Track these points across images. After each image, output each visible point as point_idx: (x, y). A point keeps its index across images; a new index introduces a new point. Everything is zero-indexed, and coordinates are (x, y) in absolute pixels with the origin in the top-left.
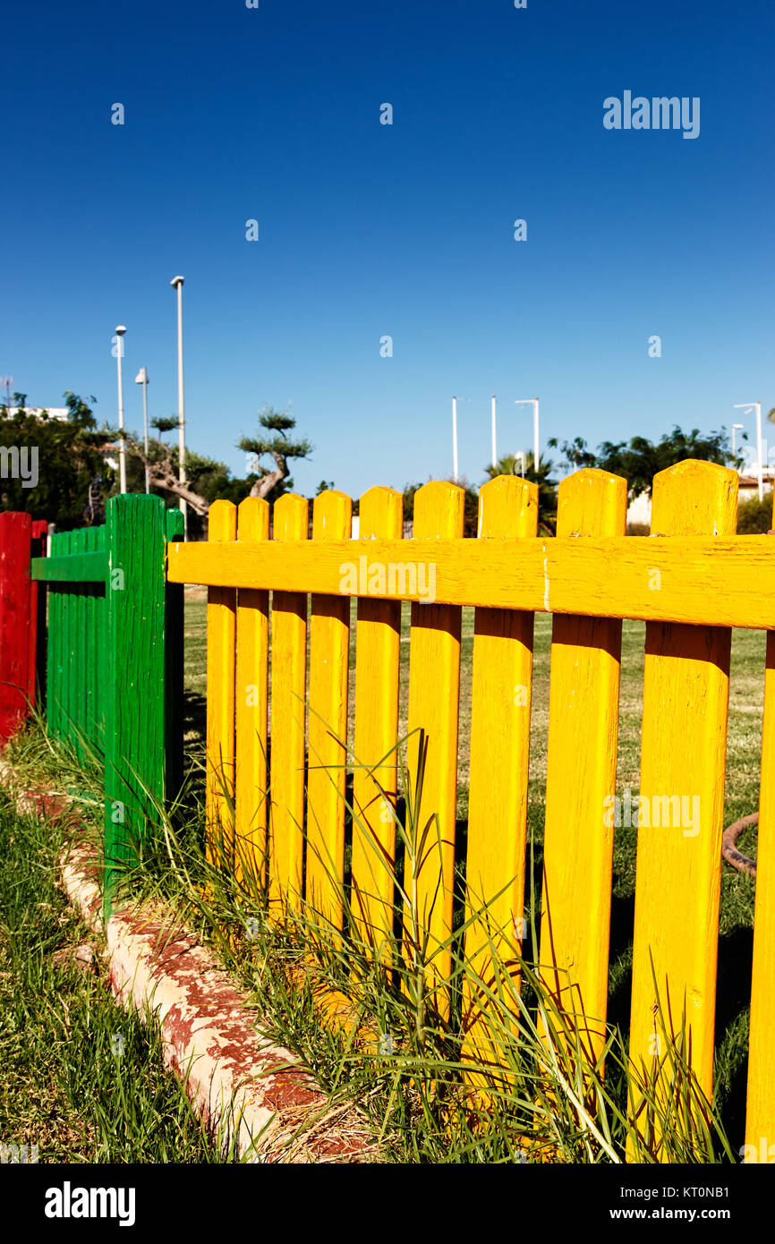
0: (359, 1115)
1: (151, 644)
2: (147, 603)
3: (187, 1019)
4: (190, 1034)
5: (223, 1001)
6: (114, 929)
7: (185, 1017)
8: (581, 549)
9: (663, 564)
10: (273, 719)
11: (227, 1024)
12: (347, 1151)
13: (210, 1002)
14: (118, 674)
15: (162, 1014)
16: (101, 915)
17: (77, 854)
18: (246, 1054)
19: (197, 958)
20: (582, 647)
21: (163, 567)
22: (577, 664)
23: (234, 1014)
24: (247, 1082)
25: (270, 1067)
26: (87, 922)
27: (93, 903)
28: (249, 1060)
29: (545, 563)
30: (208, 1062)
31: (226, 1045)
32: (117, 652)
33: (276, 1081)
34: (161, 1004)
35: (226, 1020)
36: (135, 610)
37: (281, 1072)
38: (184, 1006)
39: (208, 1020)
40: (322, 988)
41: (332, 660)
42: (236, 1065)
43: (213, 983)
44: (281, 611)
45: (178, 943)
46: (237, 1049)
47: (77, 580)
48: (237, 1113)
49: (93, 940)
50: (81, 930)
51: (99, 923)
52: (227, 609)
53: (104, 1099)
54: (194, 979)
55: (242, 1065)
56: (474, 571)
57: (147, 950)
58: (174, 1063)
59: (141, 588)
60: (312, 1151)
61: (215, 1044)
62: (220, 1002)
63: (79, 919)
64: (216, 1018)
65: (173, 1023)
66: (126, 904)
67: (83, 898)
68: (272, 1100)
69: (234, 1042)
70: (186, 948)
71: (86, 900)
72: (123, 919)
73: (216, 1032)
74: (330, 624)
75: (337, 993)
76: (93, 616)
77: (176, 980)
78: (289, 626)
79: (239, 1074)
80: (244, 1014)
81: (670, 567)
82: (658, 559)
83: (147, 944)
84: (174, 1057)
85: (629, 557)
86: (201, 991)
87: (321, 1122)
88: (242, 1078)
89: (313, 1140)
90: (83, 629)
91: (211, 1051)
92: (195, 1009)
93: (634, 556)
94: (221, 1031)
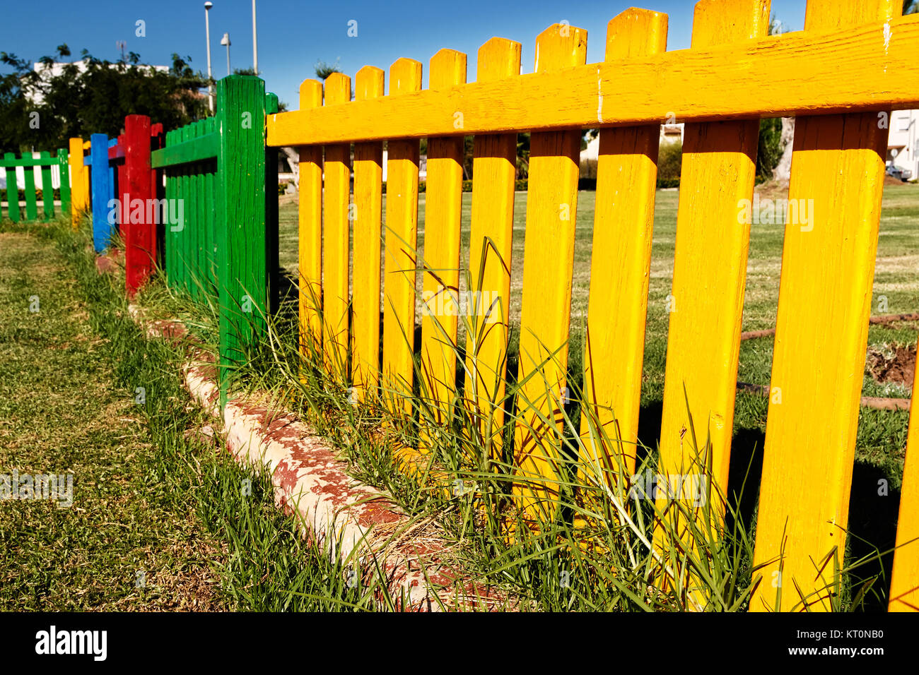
0: (437, 527)
1: (255, 196)
2: (251, 163)
3: (293, 469)
4: (296, 479)
5: (320, 457)
6: (229, 413)
7: (291, 468)
8: (633, 66)
9: (708, 68)
10: (355, 246)
11: (325, 471)
12: (428, 552)
13: (309, 458)
14: (228, 219)
15: (272, 467)
16: (219, 404)
17: (195, 365)
18: (342, 490)
19: (296, 429)
20: (626, 155)
21: (263, 134)
22: (621, 169)
23: (329, 465)
24: (344, 509)
25: (361, 498)
26: (207, 411)
27: (212, 396)
28: (345, 494)
29: (599, 83)
30: (312, 497)
31: (325, 485)
32: (228, 200)
33: (367, 508)
34: (271, 461)
35: (324, 469)
36: (242, 168)
37: (371, 501)
38: (290, 461)
39: (310, 469)
40: (397, 445)
41: (405, 193)
42: (334, 498)
43: (310, 445)
44: (362, 160)
45: (281, 419)
46: (334, 487)
47: (190, 160)
48: (338, 531)
49: (213, 423)
50: (203, 415)
51: (217, 410)
52: (316, 165)
53: (233, 523)
54: (296, 443)
55: (339, 498)
56: (535, 99)
57: (258, 425)
58: (283, 502)
59: (246, 150)
60: (401, 552)
61: (317, 485)
62: (317, 458)
63: (200, 408)
64: (316, 468)
65: (281, 473)
66: (238, 395)
67: (203, 394)
68: (365, 520)
69: (331, 483)
70: (287, 423)
71: (206, 394)
72: (237, 405)
73: (317, 477)
74: (404, 165)
75: (409, 449)
76: (203, 190)
77: (281, 443)
78: (368, 171)
79: (338, 503)
80: (337, 465)
81: (715, 69)
82: (704, 65)
83: (257, 421)
84: (283, 497)
85: (677, 67)
86: (302, 450)
87: (406, 533)
88: (340, 506)
89: (401, 546)
90: (195, 201)
91: (314, 490)
92: (298, 462)
93: (682, 65)
94: (321, 476)
